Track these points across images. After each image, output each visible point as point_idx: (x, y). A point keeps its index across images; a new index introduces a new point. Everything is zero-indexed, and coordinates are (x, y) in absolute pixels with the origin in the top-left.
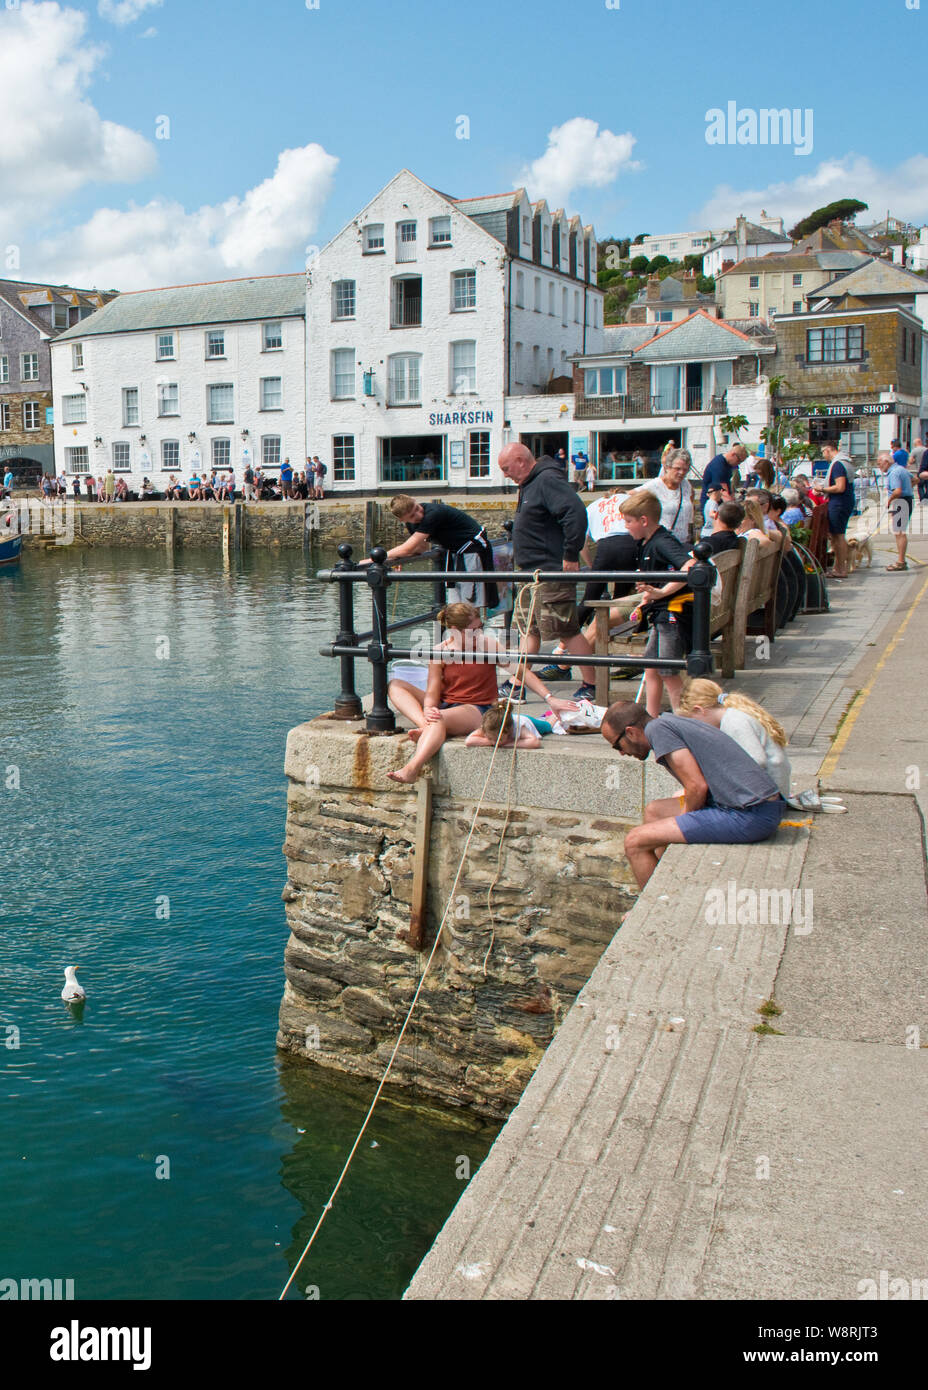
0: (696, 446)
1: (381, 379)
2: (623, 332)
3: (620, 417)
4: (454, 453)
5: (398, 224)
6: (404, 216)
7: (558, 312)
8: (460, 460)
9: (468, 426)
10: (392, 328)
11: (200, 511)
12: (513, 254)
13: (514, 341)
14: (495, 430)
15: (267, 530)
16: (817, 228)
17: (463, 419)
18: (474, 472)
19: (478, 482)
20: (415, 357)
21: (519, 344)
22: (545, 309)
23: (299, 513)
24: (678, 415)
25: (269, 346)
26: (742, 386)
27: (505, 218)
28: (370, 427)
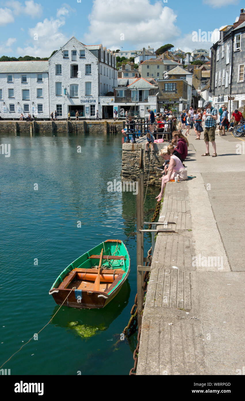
0: (141, 110)
1: (68, 91)
2: (120, 80)
3: (125, 102)
4: (87, 110)
5: (72, 51)
6: (73, 49)
7: (109, 75)
8: (88, 112)
9: (90, 103)
10: (71, 78)
11: (24, 123)
12: (100, 61)
13: (100, 83)
14: (96, 104)
15: (42, 128)
16: (162, 53)
17: (89, 101)
18: (91, 115)
19: (93, 117)
20: (77, 86)
21: (101, 83)
22: (106, 75)
23: (50, 124)
24: (137, 102)
25: (39, 80)
26: (151, 96)
27: (97, 51)
28: (66, 103)
